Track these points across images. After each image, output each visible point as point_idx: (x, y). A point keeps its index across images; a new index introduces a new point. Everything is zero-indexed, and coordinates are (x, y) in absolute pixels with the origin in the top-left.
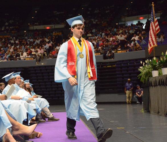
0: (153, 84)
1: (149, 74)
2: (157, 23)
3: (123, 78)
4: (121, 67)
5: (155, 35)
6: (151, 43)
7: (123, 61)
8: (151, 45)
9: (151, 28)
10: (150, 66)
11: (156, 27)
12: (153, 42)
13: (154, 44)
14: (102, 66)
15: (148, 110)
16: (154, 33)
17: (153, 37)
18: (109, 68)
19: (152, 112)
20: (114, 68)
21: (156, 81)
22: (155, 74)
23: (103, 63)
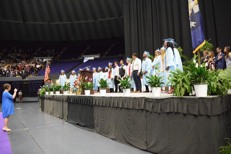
0: (46, 98)
1: (44, 93)
2: (49, 68)
3: (36, 89)
4: (32, 84)
5: (48, 74)
6: (46, 78)
7: (33, 81)
8: (45, 79)
9: (46, 70)
10: (45, 89)
11: (48, 70)
12: (47, 77)
13: (47, 79)
14: (21, 83)
15: (43, 110)
16: (47, 73)
17: (47, 75)
18: (26, 84)
19: (45, 111)
20: (28, 84)
21: (47, 97)
22: (47, 93)
23: (22, 81)
